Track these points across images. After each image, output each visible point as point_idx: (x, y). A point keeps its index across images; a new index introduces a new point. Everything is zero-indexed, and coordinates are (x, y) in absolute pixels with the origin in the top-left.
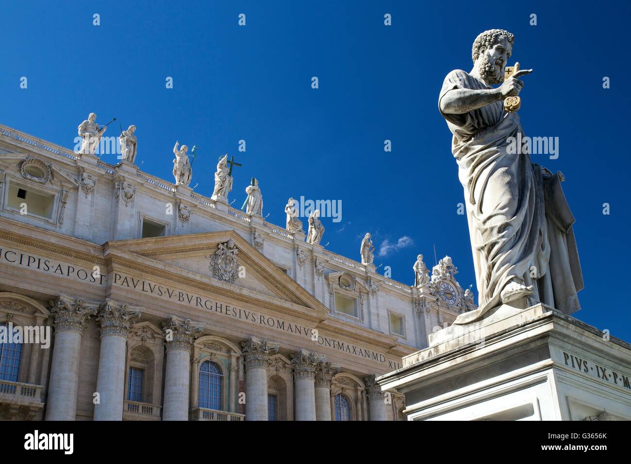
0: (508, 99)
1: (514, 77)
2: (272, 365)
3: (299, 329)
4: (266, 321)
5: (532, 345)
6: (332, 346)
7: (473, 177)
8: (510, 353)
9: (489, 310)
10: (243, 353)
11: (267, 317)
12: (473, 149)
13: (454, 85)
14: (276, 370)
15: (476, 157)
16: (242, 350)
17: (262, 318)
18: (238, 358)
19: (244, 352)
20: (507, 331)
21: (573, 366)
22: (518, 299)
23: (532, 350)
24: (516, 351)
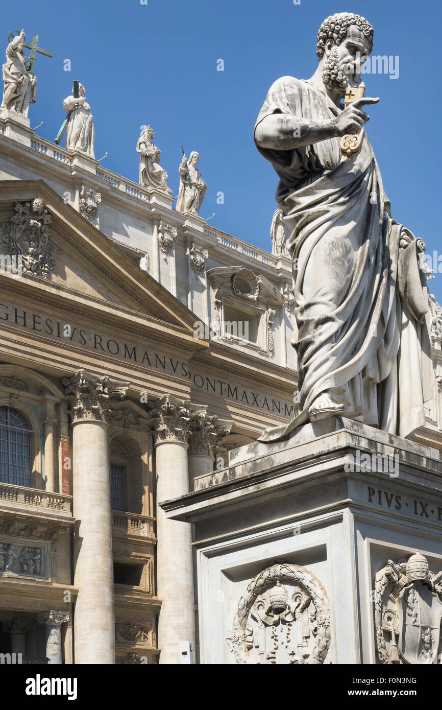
0: (345, 138)
1: (355, 106)
2: (116, 417)
3: (163, 361)
4: (104, 345)
5: (330, 478)
6: (218, 391)
7: (295, 244)
8: (308, 484)
9: (296, 428)
10: (66, 396)
11: (106, 339)
12: (299, 204)
13: (275, 107)
14: (124, 427)
15: (301, 216)
16: (64, 392)
17: (98, 339)
18: (57, 406)
19: (69, 394)
20: (302, 460)
21: (380, 503)
22: (327, 418)
23: (330, 484)
24: (313, 483)
